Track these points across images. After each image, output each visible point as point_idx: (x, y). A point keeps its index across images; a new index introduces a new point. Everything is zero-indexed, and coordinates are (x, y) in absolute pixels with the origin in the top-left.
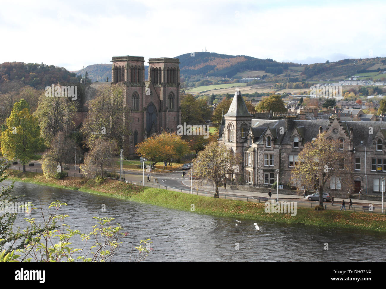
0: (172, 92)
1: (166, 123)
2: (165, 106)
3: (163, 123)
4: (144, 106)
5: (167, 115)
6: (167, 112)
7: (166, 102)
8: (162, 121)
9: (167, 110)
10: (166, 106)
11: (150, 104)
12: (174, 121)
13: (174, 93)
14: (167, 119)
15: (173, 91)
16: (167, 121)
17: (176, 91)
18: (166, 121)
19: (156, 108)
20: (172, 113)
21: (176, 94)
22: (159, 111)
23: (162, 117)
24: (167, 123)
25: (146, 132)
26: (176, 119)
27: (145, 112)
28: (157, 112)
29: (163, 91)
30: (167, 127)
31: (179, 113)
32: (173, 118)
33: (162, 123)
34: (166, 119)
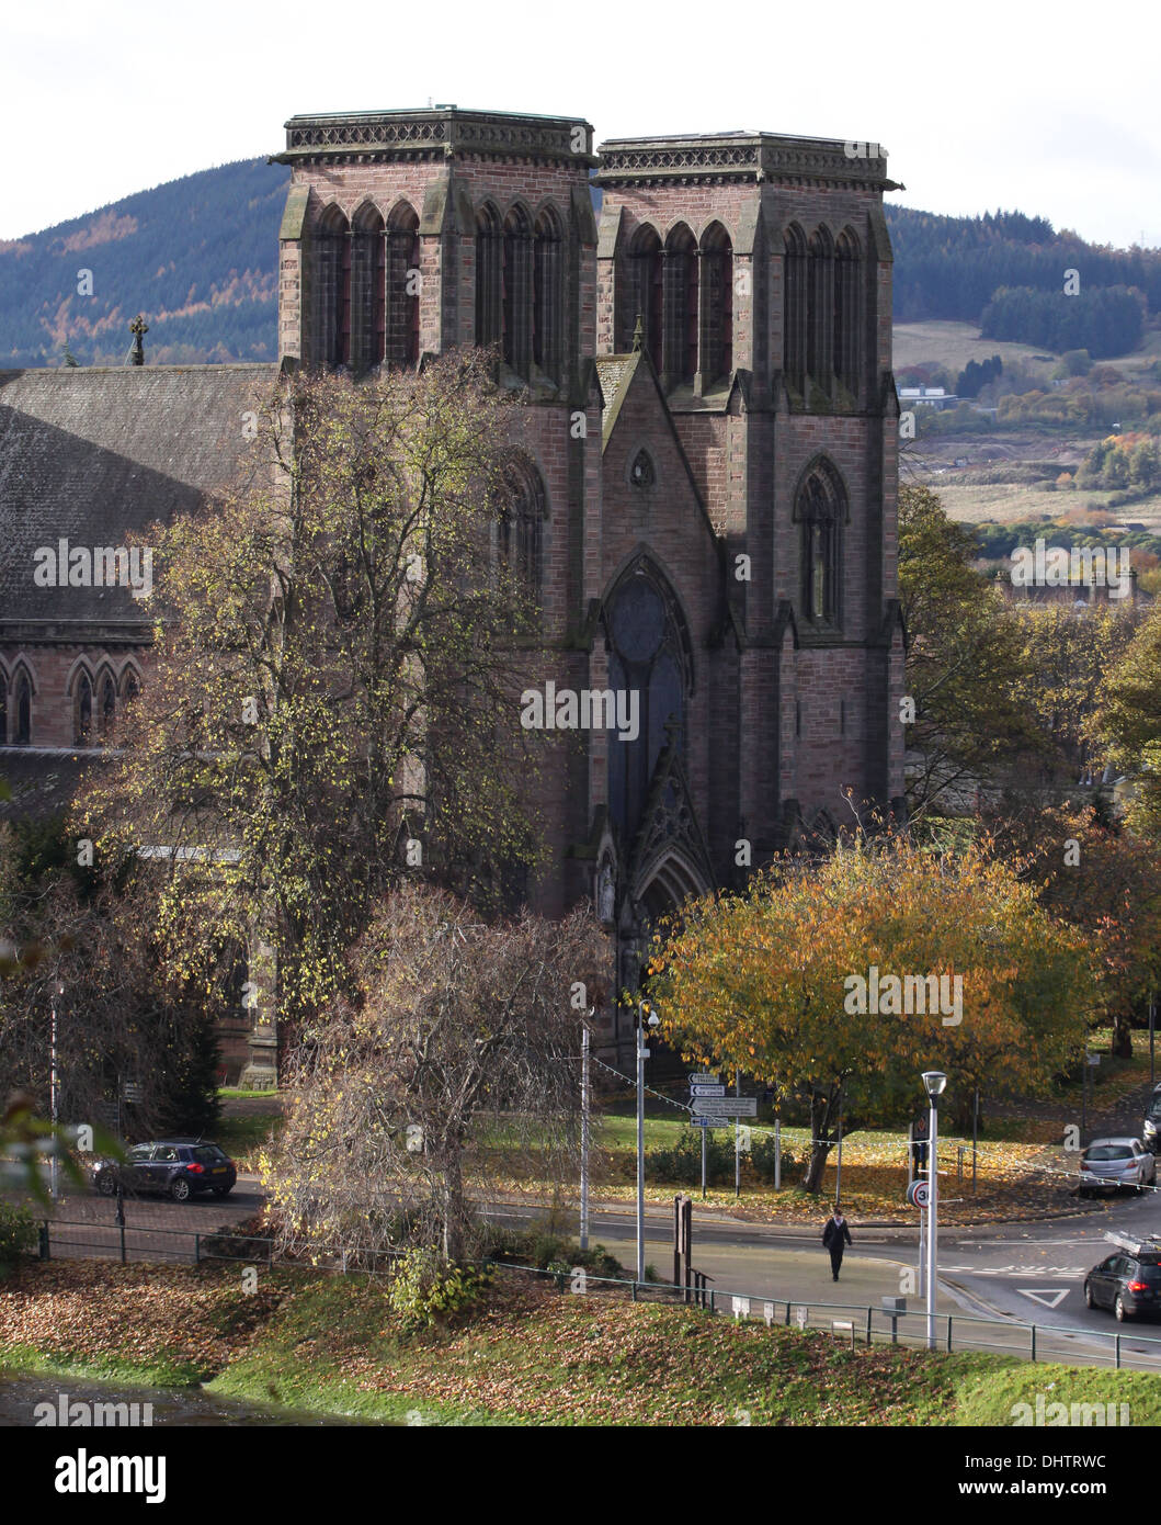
0: (824, 462)
1: (774, 754)
2: (770, 593)
3: (747, 758)
4: (591, 593)
5: (786, 678)
6: (788, 646)
7: (779, 553)
8: (737, 738)
9: (788, 634)
10: (779, 590)
11: (629, 569)
12: (836, 737)
13: (843, 468)
14: (787, 716)
15: (835, 453)
16: (787, 734)
17: (857, 456)
18: (774, 736)
19: (681, 617)
20: (819, 657)
21: (854, 482)
22: (713, 643)
23: (736, 699)
24: (786, 753)
25: (607, 840)
26: (855, 717)
27: (600, 644)
28: (687, 648)
29: (751, 456)
30: (786, 793)
31: (887, 661)
32: (834, 713)
33: (736, 757)
34: (771, 714)
